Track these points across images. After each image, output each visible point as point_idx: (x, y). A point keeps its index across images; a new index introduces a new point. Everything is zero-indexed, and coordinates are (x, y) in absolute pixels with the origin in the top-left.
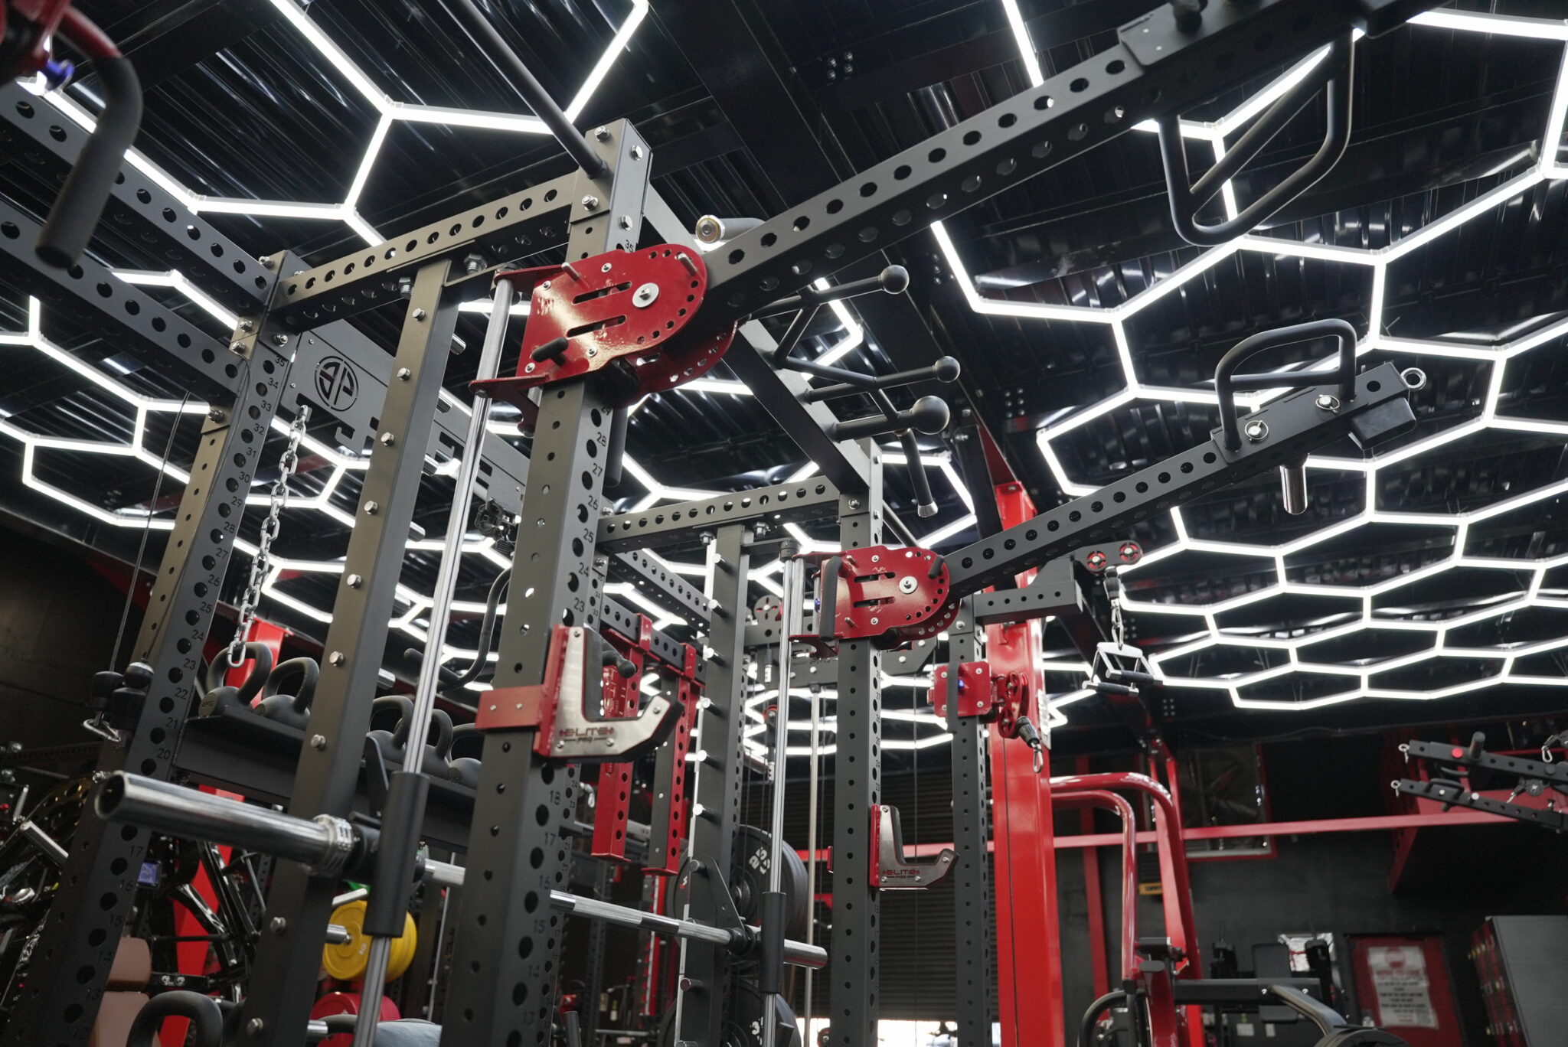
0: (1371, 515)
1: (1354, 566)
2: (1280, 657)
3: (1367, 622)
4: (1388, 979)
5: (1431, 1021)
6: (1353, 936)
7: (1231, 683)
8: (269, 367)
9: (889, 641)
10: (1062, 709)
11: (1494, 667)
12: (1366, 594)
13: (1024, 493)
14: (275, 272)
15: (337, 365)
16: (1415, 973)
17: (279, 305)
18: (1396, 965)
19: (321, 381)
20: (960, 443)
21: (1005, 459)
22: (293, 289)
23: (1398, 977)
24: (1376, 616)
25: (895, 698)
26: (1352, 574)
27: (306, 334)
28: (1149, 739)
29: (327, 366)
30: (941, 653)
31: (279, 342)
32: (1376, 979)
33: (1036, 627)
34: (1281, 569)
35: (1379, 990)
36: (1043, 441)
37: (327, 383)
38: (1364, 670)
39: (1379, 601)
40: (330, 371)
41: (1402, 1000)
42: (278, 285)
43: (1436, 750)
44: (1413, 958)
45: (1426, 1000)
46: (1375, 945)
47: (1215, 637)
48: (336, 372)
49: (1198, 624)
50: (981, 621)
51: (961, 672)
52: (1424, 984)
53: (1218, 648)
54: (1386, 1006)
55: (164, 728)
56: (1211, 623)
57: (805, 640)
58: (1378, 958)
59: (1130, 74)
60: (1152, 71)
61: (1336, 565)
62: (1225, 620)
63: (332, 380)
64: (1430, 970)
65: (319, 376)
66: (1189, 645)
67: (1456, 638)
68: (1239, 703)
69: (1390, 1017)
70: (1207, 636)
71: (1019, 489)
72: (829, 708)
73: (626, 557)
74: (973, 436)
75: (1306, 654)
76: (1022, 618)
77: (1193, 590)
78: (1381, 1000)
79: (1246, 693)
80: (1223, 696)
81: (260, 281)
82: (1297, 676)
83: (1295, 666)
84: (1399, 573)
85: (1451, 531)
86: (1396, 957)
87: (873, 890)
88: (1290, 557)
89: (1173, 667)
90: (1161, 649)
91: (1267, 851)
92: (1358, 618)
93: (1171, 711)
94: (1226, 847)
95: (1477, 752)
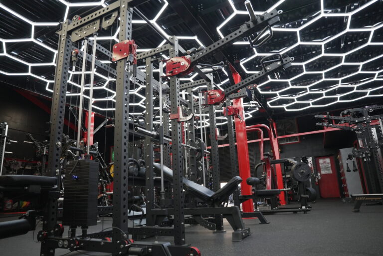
0: (305, 72)
1: (305, 81)
2: (293, 100)
3: (309, 92)
4: (323, 165)
5: (331, 172)
6: (316, 157)
7: (284, 106)
9: (216, 104)
10: (251, 114)
11: (336, 99)
12: (307, 87)
13: (238, 74)
16: (328, 163)
18: (325, 162)
21: (234, 68)
23: (325, 164)
24: (310, 91)
25: (218, 114)
26: (306, 83)
28: (269, 119)
30: (225, 105)
32: (320, 165)
33: (242, 99)
34: (290, 83)
35: (321, 167)
36: (241, 64)
38: (311, 102)
39: (310, 88)
41: (326, 168)
43: (322, 116)
44: (328, 160)
45: (330, 168)
46: (321, 158)
47: (279, 97)
49: (275, 95)
50: (231, 99)
51: (228, 108)
52: (330, 165)
53: (280, 99)
56: (278, 95)
57: (203, 105)
58: (321, 161)
59: (242, 33)
60: (244, 33)
61: (302, 82)
62: (281, 94)
64: (331, 163)
66: (274, 99)
67: (327, 94)
68: (287, 110)
69: (323, 172)
72: (207, 117)
74: (228, 65)
75: (298, 99)
76: (239, 98)
77: (275, 88)
78: (321, 169)
79: (288, 108)
80: (283, 108)
82: (297, 104)
83: (296, 102)
84: (315, 82)
85: (321, 74)
86: (324, 160)
87: (217, 140)
88: (291, 81)
89: (272, 104)
90: (269, 100)
91: (298, 141)
92: (307, 92)
93: (273, 113)
94: (290, 141)
95: (328, 116)
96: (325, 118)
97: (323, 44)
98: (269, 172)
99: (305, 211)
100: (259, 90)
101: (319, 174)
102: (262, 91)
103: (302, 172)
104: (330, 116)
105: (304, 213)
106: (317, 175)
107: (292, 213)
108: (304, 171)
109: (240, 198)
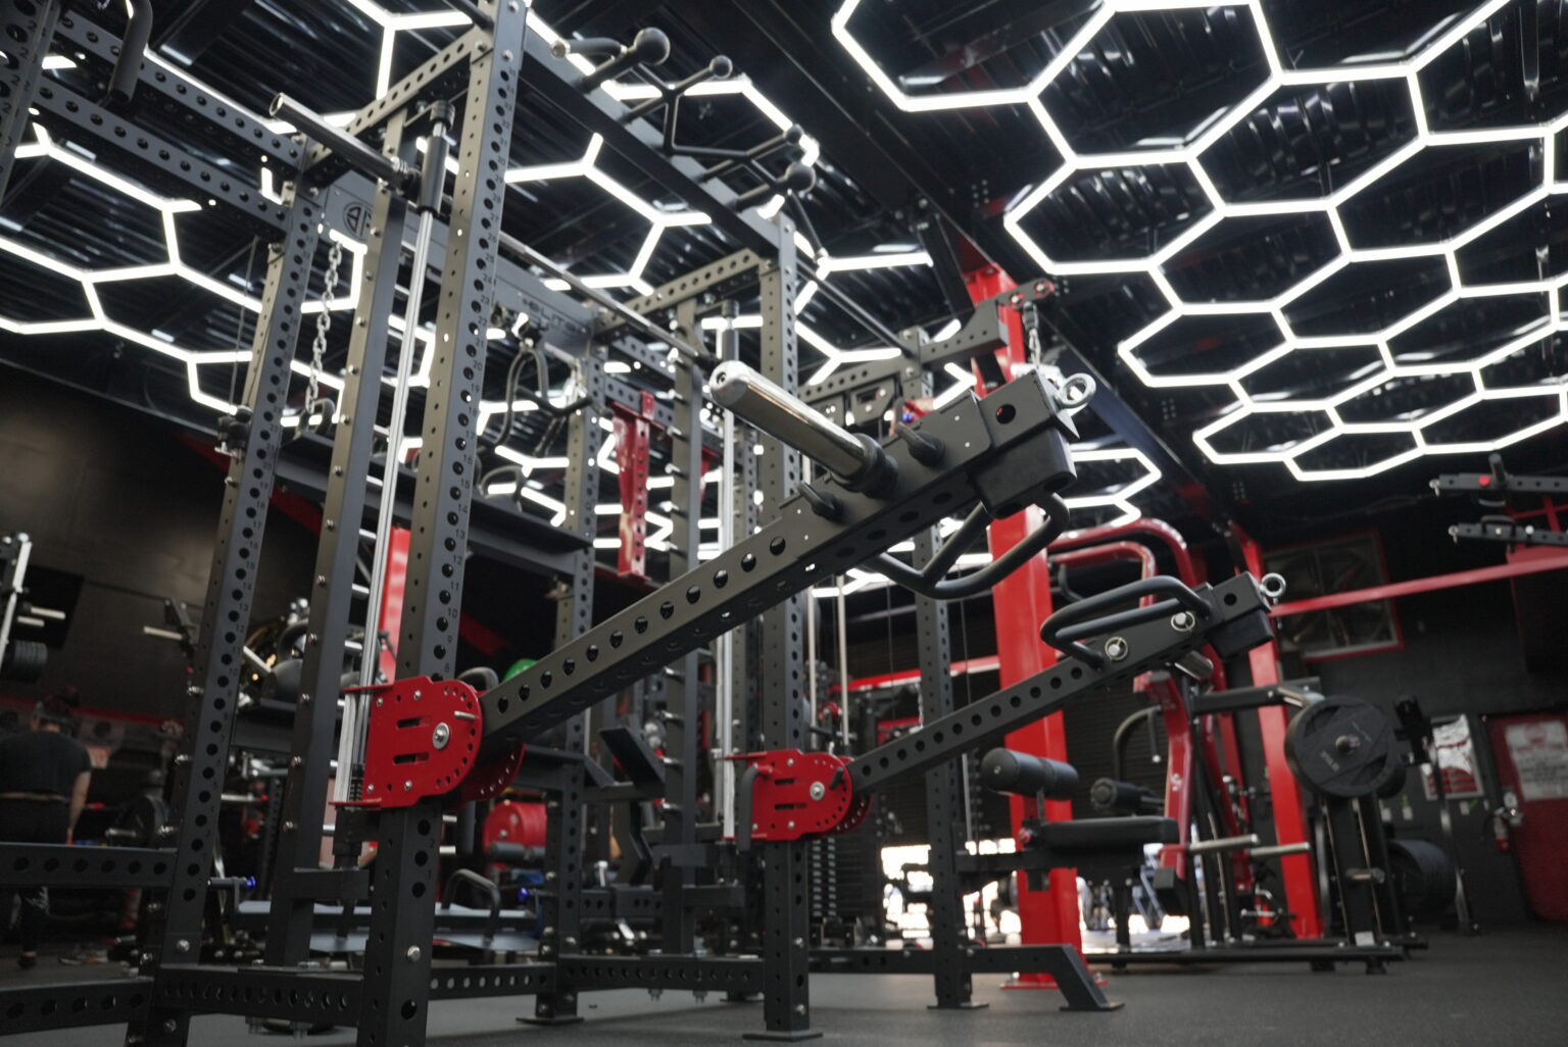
0: (1348, 256)
2: (1322, 420)
3: (1393, 371)
4: (1528, 755)
6: (1490, 717)
7: (1285, 454)
8: (308, 213)
10: (1133, 500)
11: (1553, 404)
12: (1379, 340)
13: (1003, 275)
14: (303, 146)
15: (359, 209)
16: (1558, 748)
17: (308, 167)
18: (1537, 741)
19: (349, 221)
20: (923, 232)
21: (974, 244)
22: (315, 154)
23: (1540, 753)
24: (1400, 363)
27: (332, 187)
28: (1221, 522)
29: (352, 210)
31: (312, 194)
32: (1516, 757)
35: (1520, 767)
36: (1011, 223)
37: (353, 222)
38: (1414, 424)
39: (1399, 345)
40: (355, 213)
41: (1546, 772)
42: (306, 154)
43: (1467, 481)
44: (1555, 732)
46: (1515, 723)
47: (1249, 405)
48: (359, 214)
49: (1226, 394)
53: (1256, 417)
54: (1528, 781)
55: (265, 450)
56: (1239, 390)
58: (1517, 736)
62: (1252, 386)
63: (357, 219)
65: (346, 217)
66: (1230, 417)
67: (1492, 378)
68: (1302, 476)
69: (1532, 791)
70: (1242, 406)
71: (996, 272)
73: (618, 344)
75: (1346, 414)
78: (1522, 776)
79: (1306, 461)
80: (1279, 468)
81: (294, 155)
82: (1344, 440)
83: (1341, 428)
85: (1440, 261)
86: (1535, 733)
88: (1287, 310)
89: (1221, 442)
90: (1201, 425)
91: (1393, 642)
92: (1382, 369)
93: (1240, 492)
94: (1353, 642)
95: (1500, 477)
96: (1485, 493)
97: (1409, 71)
98: (1179, 753)
99: (1374, 961)
100: (1138, 367)
101: (1510, 800)
102: (1154, 370)
103: (1345, 747)
104: (1509, 477)
105: (1368, 972)
106: (1502, 804)
107: (1306, 966)
108: (1354, 741)
109: (961, 867)
